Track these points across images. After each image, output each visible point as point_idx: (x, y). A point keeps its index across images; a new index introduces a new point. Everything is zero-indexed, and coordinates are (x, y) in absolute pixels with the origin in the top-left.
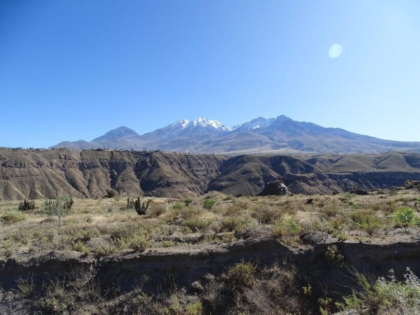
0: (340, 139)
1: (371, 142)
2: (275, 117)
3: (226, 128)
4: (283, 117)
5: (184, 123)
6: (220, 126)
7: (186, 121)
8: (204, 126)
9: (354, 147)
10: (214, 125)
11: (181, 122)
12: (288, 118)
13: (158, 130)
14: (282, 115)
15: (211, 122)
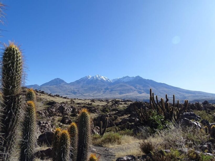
0: (165, 89)
1: (177, 91)
2: (135, 77)
3: (110, 80)
4: (138, 77)
5: (89, 77)
6: (107, 79)
7: (90, 76)
8: (100, 79)
9: (171, 93)
10: (104, 79)
11: (88, 77)
12: (141, 77)
13: (76, 81)
14: (138, 76)
15: (103, 77)
